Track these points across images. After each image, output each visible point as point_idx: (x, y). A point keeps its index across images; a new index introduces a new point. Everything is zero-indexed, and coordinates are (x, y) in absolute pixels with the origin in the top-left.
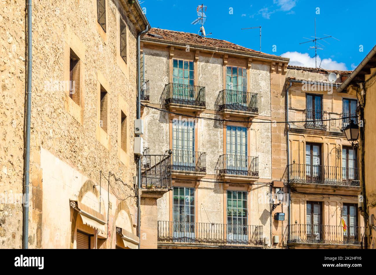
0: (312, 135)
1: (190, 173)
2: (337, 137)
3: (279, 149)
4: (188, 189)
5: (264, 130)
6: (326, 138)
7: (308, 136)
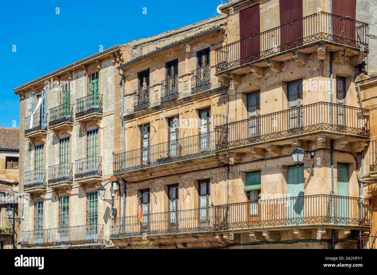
0: (142, 117)
1: (57, 184)
2: (160, 110)
3: (118, 141)
4: (65, 198)
5: (109, 125)
6: (152, 115)
7: (139, 119)
